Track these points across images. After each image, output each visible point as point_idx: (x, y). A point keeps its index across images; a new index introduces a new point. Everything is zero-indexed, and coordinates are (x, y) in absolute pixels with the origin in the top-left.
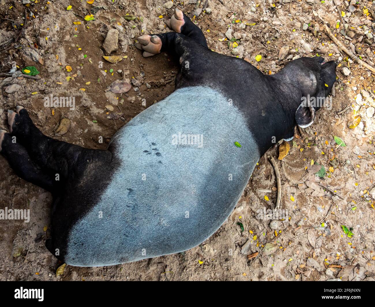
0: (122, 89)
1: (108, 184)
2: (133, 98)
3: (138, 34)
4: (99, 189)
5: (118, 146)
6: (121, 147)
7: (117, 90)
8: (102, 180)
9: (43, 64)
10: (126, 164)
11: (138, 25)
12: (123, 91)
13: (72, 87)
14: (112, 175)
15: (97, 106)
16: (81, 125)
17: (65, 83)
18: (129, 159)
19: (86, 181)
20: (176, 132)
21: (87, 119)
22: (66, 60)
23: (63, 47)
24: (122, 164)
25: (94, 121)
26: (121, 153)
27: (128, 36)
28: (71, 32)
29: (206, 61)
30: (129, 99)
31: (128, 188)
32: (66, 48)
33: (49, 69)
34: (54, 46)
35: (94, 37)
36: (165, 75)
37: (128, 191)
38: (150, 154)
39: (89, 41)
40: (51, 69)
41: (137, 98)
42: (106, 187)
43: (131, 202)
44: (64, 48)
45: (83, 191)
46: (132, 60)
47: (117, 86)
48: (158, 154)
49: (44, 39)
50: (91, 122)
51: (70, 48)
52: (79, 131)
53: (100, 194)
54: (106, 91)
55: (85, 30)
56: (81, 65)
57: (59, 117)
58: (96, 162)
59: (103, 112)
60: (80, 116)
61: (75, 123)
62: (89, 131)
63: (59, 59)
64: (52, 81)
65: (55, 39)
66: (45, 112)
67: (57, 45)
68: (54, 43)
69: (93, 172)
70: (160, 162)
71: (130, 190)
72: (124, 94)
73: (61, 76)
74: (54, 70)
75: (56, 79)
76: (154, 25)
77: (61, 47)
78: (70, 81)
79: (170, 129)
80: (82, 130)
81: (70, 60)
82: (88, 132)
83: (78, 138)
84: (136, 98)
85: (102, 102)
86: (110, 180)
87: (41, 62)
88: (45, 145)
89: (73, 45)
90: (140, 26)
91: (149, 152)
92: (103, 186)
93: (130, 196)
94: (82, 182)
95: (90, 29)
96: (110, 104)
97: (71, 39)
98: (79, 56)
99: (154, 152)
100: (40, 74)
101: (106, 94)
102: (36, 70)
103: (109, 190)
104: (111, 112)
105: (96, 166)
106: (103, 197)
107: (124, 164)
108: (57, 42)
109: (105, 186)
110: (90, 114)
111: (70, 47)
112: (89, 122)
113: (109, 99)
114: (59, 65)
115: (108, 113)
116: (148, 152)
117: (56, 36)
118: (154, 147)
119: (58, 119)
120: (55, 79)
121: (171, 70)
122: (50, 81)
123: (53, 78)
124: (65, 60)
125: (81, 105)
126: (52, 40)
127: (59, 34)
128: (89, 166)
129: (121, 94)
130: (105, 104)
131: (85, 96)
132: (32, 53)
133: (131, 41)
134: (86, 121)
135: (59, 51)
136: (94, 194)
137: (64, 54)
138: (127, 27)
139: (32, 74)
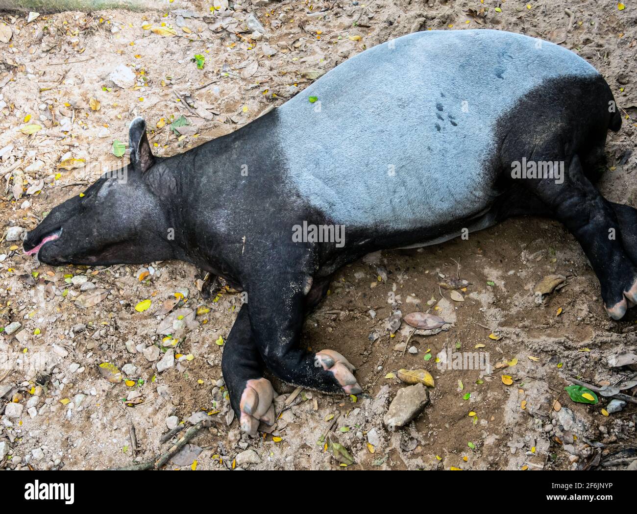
0: (423, 320)
1: (525, 96)
2: (409, 300)
3: (342, 415)
4: (540, 96)
5: (487, 163)
6: (483, 157)
7: (433, 319)
8: (531, 106)
9: (555, 401)
10: (489, 118)
11: (335, 431)
12: (422, 316)
13: (511, 348)
14: (515, 108)
15: (478, 304)
16: (516, 282)
17: (523, 357)
18: (481, 126)
19: (553, 122)
20: (399, 127)
21: (504, 289)
22: (506, 396)
23: (507, 423)
24: (495, 122)
25: (493, 284)
26: (488, 145)
27: (367, 414)
28: (477, 456)
29: (274, 247)
30: (417, 301)
31: (501, 79)
32: (499, 421)
33: (546, 388)
34: (523, 429)
35: (434, 434)
36: (333, 324)
37: (503, 75)
38: (450, 117)
39: (447, 426)
40: (543, 387)
41: (401, 300)
42: (530, 93)
43: (505, 61)
44: (504, 422)
45: (561, 111)
46: (380, 368)
47: (429, 326)
48: (440, 108)
49: (538, 450)
50: (497, 285)
51: (493, 418)
52: (523, 274)
53: (542, 89)
54: (453, 325)
55: (448, 453)
56: (481, 382)
57: (551, 305)
58: (529, 143)
59: (471, 294)
60: (514, 297)
61: (526, 288)
62: (507, 272)
63: (520, 400)
64: (546, 367)
65: (517, 445)
66: (574, 315)
67: (516, 429)
68: (522, 437)
69: (539, 128)
70: (443, 95)
71: (499, 76)
72: (422, 311)
73: (527, 370)
74: (537, 383)
75: (537, 368)
76: (300, 426)
77: (509, 424)
78: (513, 357)
79: (404, 138)
80: (518, 275)
81: (500, 397)
82: (509, 270)
83: (528, 264)
84: (403, 300)
85: (468, 309)
86: (520, 100)
87: (557, 405)
88: (595, 219)
89: (484, 422)
90: (330, 429)
91: (450, 119)
92: (534, 97)
93: (503, 69)
94: (559, 125)
95: (435, 454)
96: (454, 302)
97: (484, 437)
98: (479, 399)
99: (444, 115)
100: (565, 385)
101: (455, 320)
102: (572, 394)
103: (528, 87)
104: (457, 289)
105: (532, 137)
106: (540, 82)
107: (492, 121)
108: (515, 436)
109: (532, 95)
110: (495, 296)
111: (491, 421)
112: (501, 284)
113: (453, 311)
114: (525, 390)
115: (464, 290)
116: (451, 122)
117: (513, 450)
118: (440, 122)
119: (553, 301)
120: (540, 368)
121: (317, 330)
122: (550, 368)
123: (542, 371)
124: (508, 398)
125: (505, 312)
126: (523, 445)
127: (505, 455)
128: (541, 142)
129: (427, 312)
130: (464, 303)
131: (493, 325)
132: (572, 422)
133: (364, 405)
134: (505, 287)
135: (517, 416)
136: (549, 95)
137: (507, 409)
138: (359, 434)
139: (580, 389)
